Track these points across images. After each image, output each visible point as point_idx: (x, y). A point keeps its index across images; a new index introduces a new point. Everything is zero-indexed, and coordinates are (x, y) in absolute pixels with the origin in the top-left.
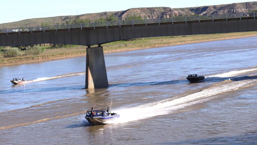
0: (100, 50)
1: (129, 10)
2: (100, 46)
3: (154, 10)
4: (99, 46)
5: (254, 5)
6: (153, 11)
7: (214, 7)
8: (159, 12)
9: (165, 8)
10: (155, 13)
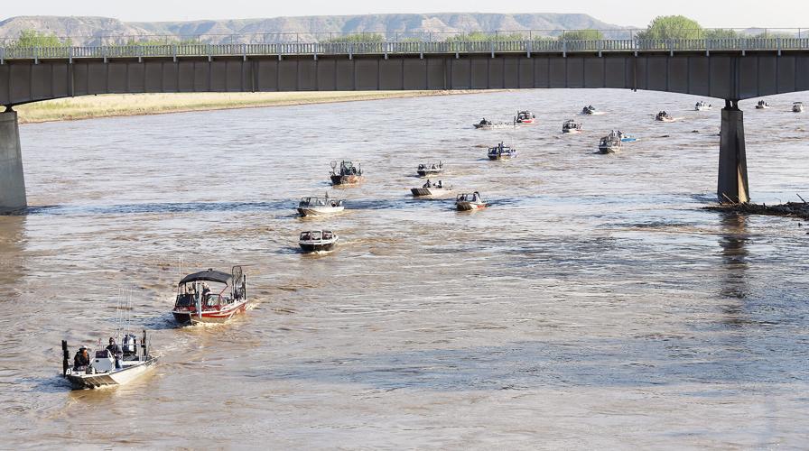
0: (12, 121)
1: (10, 20)
2: (11, 111)
3: (77, 22)
4: (9, 110)
5: (330, 24)
6: (75, 27)
7: (230, 24)
8: (89, 28)
9: (103, 21)
10: (79, 31)
